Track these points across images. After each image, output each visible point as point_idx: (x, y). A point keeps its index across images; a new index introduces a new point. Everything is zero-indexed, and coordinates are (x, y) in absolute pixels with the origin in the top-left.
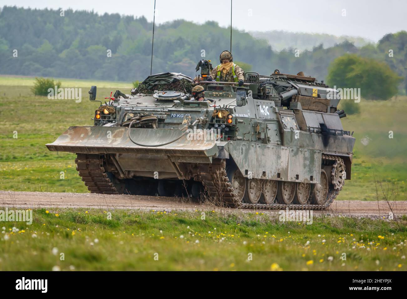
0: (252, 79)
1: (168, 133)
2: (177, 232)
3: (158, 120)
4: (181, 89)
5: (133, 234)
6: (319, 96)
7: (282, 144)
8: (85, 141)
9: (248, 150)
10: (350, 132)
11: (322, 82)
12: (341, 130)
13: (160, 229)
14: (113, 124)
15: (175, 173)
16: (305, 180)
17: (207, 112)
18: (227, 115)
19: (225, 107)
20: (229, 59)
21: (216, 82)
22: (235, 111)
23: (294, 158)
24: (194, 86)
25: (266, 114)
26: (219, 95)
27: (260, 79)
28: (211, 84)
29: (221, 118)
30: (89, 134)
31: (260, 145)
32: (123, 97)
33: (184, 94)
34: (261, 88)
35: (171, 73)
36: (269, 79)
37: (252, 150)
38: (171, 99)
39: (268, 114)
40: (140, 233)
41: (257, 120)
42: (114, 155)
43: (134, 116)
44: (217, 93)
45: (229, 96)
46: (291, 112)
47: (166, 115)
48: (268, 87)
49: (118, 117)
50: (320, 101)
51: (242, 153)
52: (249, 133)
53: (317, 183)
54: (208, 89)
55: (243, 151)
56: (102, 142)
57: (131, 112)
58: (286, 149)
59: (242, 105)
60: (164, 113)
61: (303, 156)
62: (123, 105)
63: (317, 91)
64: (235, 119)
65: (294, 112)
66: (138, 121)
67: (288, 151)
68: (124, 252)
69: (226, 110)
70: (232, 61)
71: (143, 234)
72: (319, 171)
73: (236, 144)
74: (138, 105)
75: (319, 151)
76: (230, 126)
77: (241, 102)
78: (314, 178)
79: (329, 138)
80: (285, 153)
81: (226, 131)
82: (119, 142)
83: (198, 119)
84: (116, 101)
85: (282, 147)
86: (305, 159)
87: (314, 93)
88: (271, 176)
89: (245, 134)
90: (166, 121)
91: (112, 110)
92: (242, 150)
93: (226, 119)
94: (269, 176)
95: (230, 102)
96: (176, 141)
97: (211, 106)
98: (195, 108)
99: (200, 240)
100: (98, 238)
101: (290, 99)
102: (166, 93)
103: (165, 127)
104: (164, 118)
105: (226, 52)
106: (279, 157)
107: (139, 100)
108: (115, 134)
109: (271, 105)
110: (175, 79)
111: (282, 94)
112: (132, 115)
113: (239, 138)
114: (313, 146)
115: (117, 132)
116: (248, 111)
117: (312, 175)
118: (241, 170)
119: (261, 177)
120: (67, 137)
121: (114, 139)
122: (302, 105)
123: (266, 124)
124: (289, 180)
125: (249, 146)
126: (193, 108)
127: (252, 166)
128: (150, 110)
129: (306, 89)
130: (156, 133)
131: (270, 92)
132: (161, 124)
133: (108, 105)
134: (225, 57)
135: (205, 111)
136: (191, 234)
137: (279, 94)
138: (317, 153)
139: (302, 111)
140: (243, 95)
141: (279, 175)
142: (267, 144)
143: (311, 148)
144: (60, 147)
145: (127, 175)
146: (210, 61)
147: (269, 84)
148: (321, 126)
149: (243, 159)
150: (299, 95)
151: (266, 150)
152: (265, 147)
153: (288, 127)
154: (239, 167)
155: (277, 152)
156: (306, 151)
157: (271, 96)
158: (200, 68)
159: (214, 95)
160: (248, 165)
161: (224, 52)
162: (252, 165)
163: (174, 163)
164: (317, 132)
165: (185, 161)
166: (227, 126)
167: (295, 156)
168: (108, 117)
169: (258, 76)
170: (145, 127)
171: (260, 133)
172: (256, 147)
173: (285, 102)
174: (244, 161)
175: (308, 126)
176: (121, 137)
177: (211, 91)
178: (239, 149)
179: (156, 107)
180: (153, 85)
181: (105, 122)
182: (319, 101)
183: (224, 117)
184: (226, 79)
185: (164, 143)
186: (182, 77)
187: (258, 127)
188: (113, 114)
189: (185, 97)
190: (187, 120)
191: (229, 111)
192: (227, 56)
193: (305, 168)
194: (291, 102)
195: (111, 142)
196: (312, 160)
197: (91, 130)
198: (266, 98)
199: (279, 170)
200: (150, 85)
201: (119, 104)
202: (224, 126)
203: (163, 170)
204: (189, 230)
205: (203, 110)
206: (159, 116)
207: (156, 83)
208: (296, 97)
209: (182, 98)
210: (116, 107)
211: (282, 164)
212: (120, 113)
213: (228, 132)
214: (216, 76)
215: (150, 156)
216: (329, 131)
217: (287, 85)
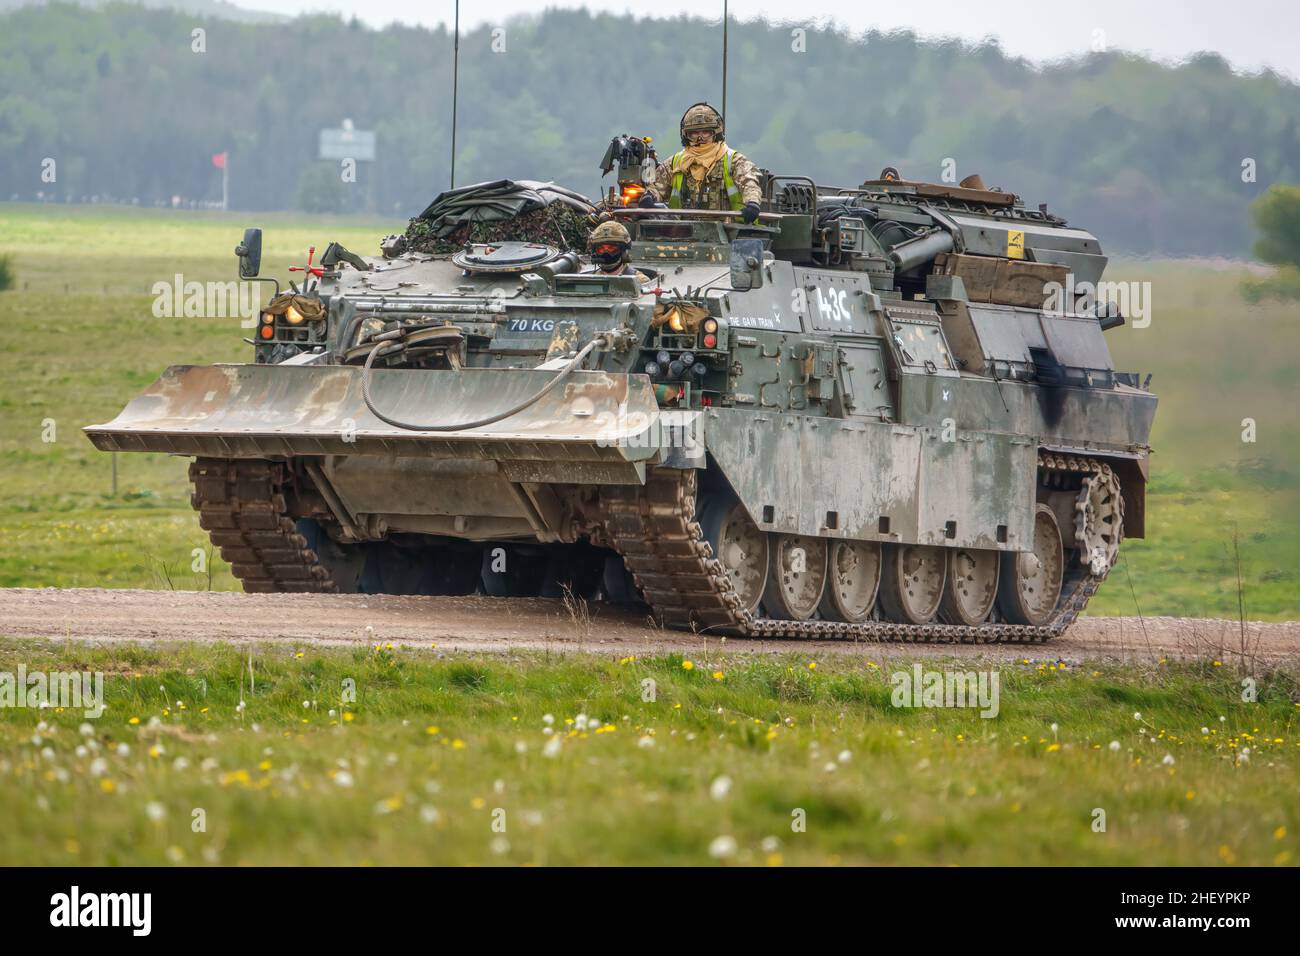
0: (792, 199)
1: (496, 384)
2: (1101, 730)
3: (465, 341)
4: (550, 236)
5: (960, 736)
6: (1028, 255)
7: (897, 418)
8: (220, 414)
9: (771, 442)
10: (1137, 375)
11: (1043, 207)
12: (1105, 369)
13: (1048, 721)
14: (314, 356)
15: (524, 521)
16: (979, 538)
17: (633, 311)
18: (699, 320)
19: (692, 295)
20: (710, 130)
21: (667, 210)
22: (728, 308)
23: (938, 465)
24: (594, 226)
25: (838, 318)
26: (676, 255)
27: (822, 198)
28: (653, 218)
29: (680, 332)
30: (232, 391)
31: (815, 422)
32: (352, 264)
33: (557, 252)
34: (824, 230)
35: (516, 183)
36: (852, 198)
37: (788, 441)
38: (511, 268)
39: (847, 315)
40: (984, 732)
41: (807, 338)
42: (317, 463)
43: (385, 330)
44: (671, 248)
45: (710, 257)
46: (928, 308)
47: (493, 325)
48: (847, 225)
49: (334, 333)
50: (1034, 272)
51: (752, 449)
52: (777, 381)
53: (1023, 549)
54: (642, 232)
55: (756, 441)
56: (277, 416)
57: (378, 314)
58: (910, 436)
59: (751, 287)
60: (488, 317)
61: (972, 459)
62: (351, 292)
63: (1022, 236)
64: (727, 334)
65: (938, 309)
66: (398, 346)
67: (915, 443)
68: (934, 793)
69: (696, 304)
70: (723, 140)
71: (993, 736)
72: (1029, 508)
73: (728, 420)
74: (403, 291)
75: (1026, 442)
76: (708, 358)
77: (748, 275)
78: (1010, 531)
79: (1065, 395)
80: (906, 449)
81: (697, 375)
82: (333, 418)
83: (601, 337)
84: (330, 278)
85: (896, 428)
86: (978, 467)
87: (1012, 245)
88: (858, 527)
89: (764, 385)
90: (495, 344)
91: (315, 308)
92: (752, 437)
93: (695, 336)
94: (850, 527)
95: (711, 279)
96: (523, 411)
97: (645, 290)
98: (593, 299)
99: (1176, 756)
100: (850, 748)
101: (927, 265)
102: (498, 250)
103: (492, 364)
104: (487, 335)
105: (701, 107)
106: (884, 463)
107: (407, 276)
108: (318, 389)
109: (855, 288)
110: (530, 201)
111: (897, 248)
112: (377, 326)
113: (743, 400)
114: (1007, 423)
115: (325, 384)
116: (775, 307)
117: (1003, 524)
118: (748, 506)
119: (823, 530)
120: (157, 401)
121: (317, 406)
122: (966, 287)
123: (839, 351)
124: (923, 540)
125: (776, 426)
126: (588, 299)
127: (787, 494)
128: (440, 306)
129: (982, 233)
130: (456, 387)
131: (855, 243)
132: (478, 353)
133: (301, 291)
134: (700, 123)
135: (624, 309)
136: (1145, 735)
137: (888, 249)
138: (1020, 448)
139: (968, 307)
140: (754, 253)
141: (884, 524)
142: (841, 417)
143: (998, 432)
144: (132, 435)
145: (363, 529)
146: (649, 138)
147: (852, 216)
148: (1033, 358)
149: (756, 469)
150: (961, 251)
151: (839, 440)
152: (835, 430)
153: (918, 360)
154: (742, 499)
155: (877, 443)
156: (981, 442)
157: (860, 254)
158: (616, 163)
159: (662, 255)
160: (775, 491)
161: (694, 110)
162: (788, 487)
163: (518, 487)
164: (1021, 378)
165: (553, 480)
166: (698, 358)
167: (940, 460)
168: (302, 332)
169: (811, 189)
170: (423, 364)
171: (818, 381)
172: (801, 428)
173: (910, 275)
174: (759, 475)
175: (987, 356)
176: (341, 397)
177: (652, 240)
178: (742, 435)
179: (462, 297)
180: (456, 223)
181: (289, 351)
182: (1028, 273)
183: (690, 328)
184: (701, 198)
185: (484, 418)
186: (555, 196)
187: (808, 361)
188: (317, 323)
189: (561, 261)
190: (564, 341)
191: (706, 306)
192: (707, 119)
193: (977, 498)
194: (928, 276)
195: (306, 416)
196: (1003, 472)
197: (240, 377)
198: (843, 262)
199: (884, 505)
200: (444, 223)
201: (337, 290)
202: (689, 359)
203: (481, 511)
204: (1140, 724)
205: (618, 305)
206: (471, 327)
207: (466, 216)
208: (949, 261)
209: (550, 265)
210: (326, 299)
211: (895, 487)
212: (342, 319)
213: (705, 377)
214: (669, 189)
215: (437, 462)
216: (1064, 373)
217: (917, 218)
